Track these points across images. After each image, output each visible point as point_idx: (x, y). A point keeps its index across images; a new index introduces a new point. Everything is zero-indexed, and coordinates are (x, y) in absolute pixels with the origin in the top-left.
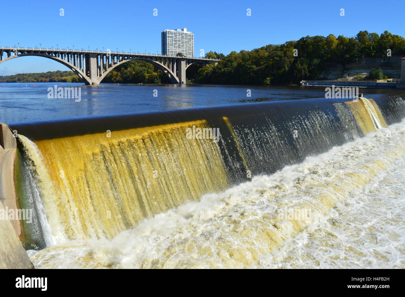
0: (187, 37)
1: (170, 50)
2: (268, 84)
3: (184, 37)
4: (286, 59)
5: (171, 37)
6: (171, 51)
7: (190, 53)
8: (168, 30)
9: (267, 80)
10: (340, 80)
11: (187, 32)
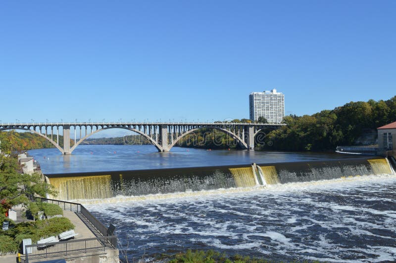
0: (276, 98)
2: (310, 150)
3: (273, 99)
4: (326, 127)
5: (258, 99)
6: (258, 114)
7: (281, 114)
8: (255, 93)
9: (308, 147)
10: (372, 146)
11: (276, 94)
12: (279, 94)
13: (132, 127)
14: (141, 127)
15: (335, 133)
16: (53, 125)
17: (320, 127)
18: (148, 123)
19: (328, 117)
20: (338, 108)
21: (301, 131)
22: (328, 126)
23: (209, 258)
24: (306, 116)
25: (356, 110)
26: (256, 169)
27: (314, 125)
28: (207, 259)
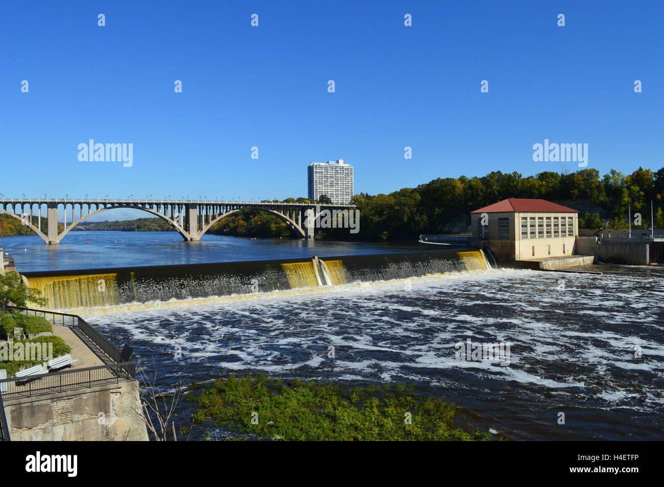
0: (343, 171)
1: (319, 190)
2: (385, 240)
3: (339, 171)
4: (406, 209)
5: (319, 172)
6: (319, 192)
7: (349, 192)
8: (316, 164)
9: (384, 235)
10: (463, 235)
11: (343, 165)
12: (347, 165)
13: (147, 206)
14: (160, 207)
15: (417, 218)
16: (33, 203)
17: (398, 210)
18: (169, 202)
19: (410, 196)
20: (422, 185)
21: (375, 215)
22: (409, 208)
23: (259, 386)
24: (382, 195)
25: (445, 189)
26: (318, 264)
27: (391, 207)
28: (257, 387)
